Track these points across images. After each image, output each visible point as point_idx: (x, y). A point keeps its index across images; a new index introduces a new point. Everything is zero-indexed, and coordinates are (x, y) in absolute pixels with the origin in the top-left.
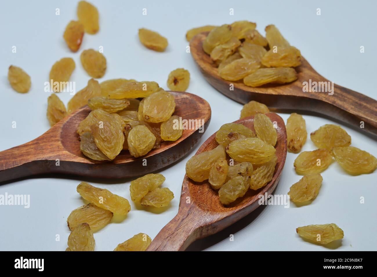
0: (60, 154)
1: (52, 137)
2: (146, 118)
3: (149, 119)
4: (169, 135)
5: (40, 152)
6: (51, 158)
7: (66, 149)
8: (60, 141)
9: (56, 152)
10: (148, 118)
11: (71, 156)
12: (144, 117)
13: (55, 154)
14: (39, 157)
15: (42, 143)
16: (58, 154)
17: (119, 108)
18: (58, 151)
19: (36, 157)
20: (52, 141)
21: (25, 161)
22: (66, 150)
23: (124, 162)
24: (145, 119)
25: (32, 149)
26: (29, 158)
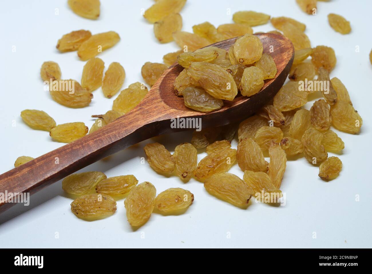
0: (168, 113)
1: (153, 99)
2: (241, 61)
3: (244, 61)
4: (269, 74)
5: (148, 115)
6: (161, 118)
7: (172, 107)
8: (163, 102)
9: (163, 113)
10: (242, 60)
11: (179, 112)
12: (239, 61)
13: (164, 114)
14: (148, 121)
15: (147, 107)
16: (166, 113)
17: (210, 59)
18: (165, 110)
19: (146, 121)
20: (155, 103)
21: (137, 127)
22: (172, 109)
23: (238, 104)
24: (239, 63)
25: (139, 114)
26: (139, 123)
